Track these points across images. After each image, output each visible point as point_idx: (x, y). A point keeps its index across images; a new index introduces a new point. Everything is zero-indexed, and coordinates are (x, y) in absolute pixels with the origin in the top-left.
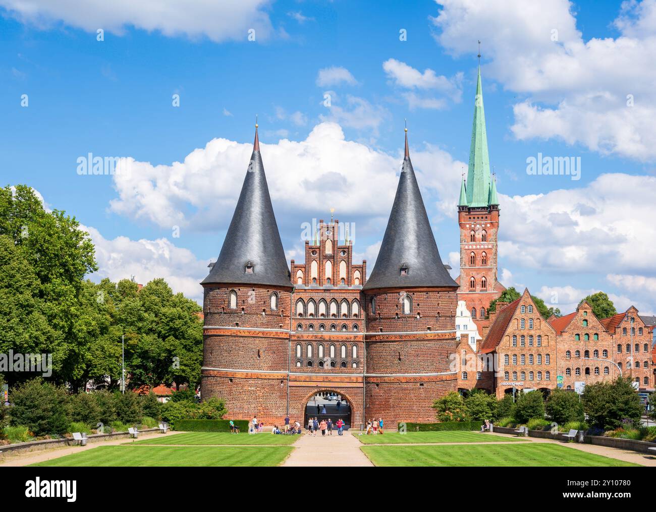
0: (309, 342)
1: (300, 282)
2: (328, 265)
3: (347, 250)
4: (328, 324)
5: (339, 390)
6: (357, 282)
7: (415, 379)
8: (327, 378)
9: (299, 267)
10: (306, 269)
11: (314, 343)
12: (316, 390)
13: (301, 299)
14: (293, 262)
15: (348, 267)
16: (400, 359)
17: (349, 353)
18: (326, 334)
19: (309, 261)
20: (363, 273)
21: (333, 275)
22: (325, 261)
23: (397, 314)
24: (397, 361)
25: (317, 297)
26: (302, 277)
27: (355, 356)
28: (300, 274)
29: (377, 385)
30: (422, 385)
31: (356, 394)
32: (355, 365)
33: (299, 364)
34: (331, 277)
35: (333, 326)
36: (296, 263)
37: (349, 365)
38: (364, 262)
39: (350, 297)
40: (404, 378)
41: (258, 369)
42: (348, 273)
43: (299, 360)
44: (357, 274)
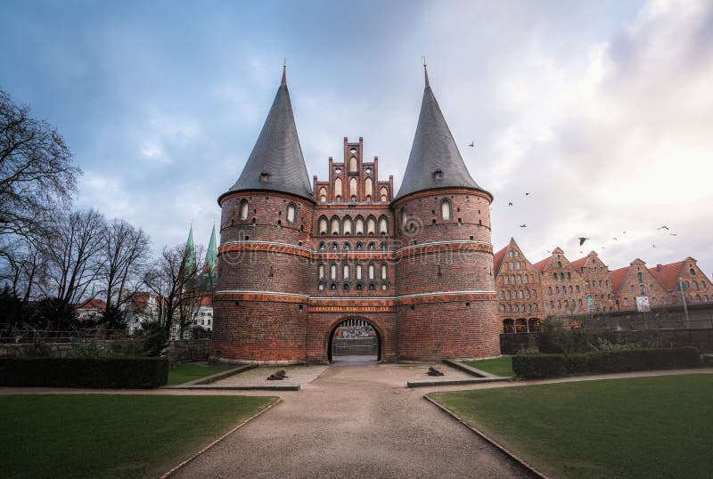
0: (333, 263)
1: (324, 200)
2: (353, 183)
3: (373, 167)
4: (353, 242)
5: (367, 316)
6: (384, 199)
7: (460, 297)
8: (353, 302)
9: (323, 185)
10: (330, 186)
11: (339, 264)
12: (340, 317)
13: (323, 217)
14: (315, 178)
15: (373, 184)
16: (440, 274)
17: (378, 273)
18: (352, 254)
19: (333, 177)
20: (390, 190)
21: (358, 192)
22: (349, 178)
23: (434, 221)
24: (436, 277)
25: (341, 214)
26: (325, 194)
27: (384, 277)
28: (323, 191)
29: (413, 308)
30: (468, 304)
31: (386, 321)
32: (384, 288)
33: (321, 288)
34: (356, 194)
35: (359, 244)
36: (319, 180)
37: (378, 288)
38: (391, 178)
39: (377, 214)
40: (446, 296)
41: (271, 290)
42: (374, 189)
43: (321, 283)
44: (384, 191)
